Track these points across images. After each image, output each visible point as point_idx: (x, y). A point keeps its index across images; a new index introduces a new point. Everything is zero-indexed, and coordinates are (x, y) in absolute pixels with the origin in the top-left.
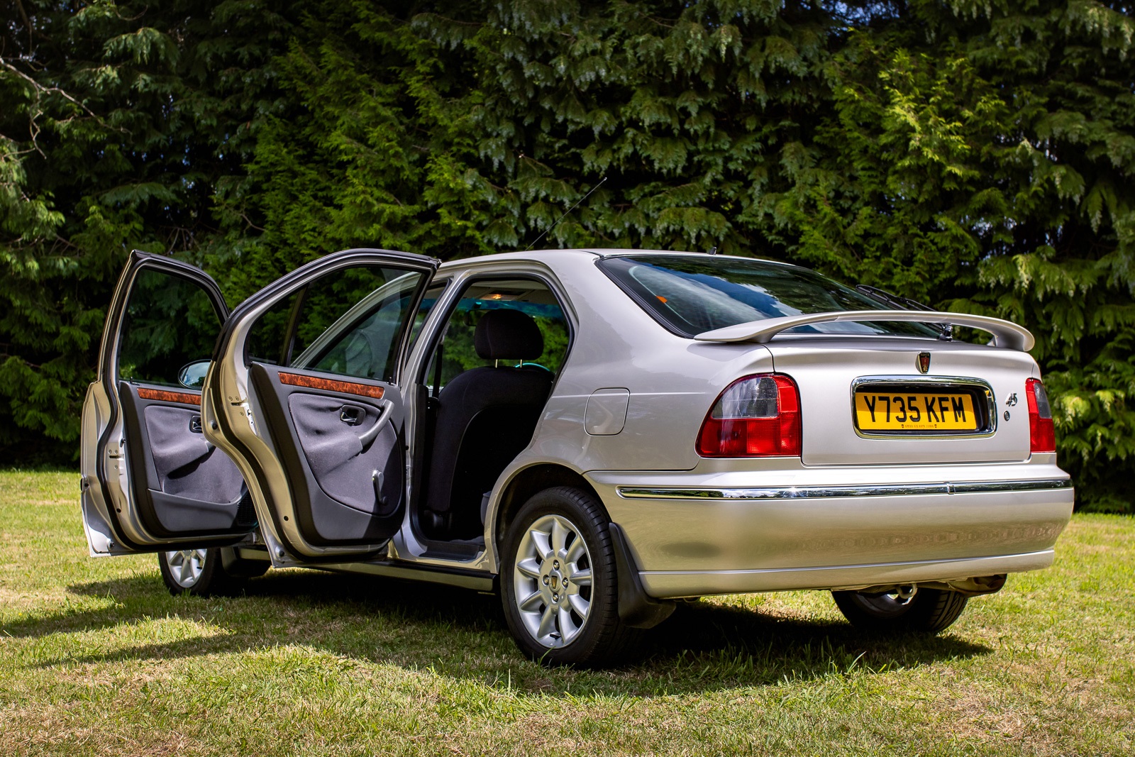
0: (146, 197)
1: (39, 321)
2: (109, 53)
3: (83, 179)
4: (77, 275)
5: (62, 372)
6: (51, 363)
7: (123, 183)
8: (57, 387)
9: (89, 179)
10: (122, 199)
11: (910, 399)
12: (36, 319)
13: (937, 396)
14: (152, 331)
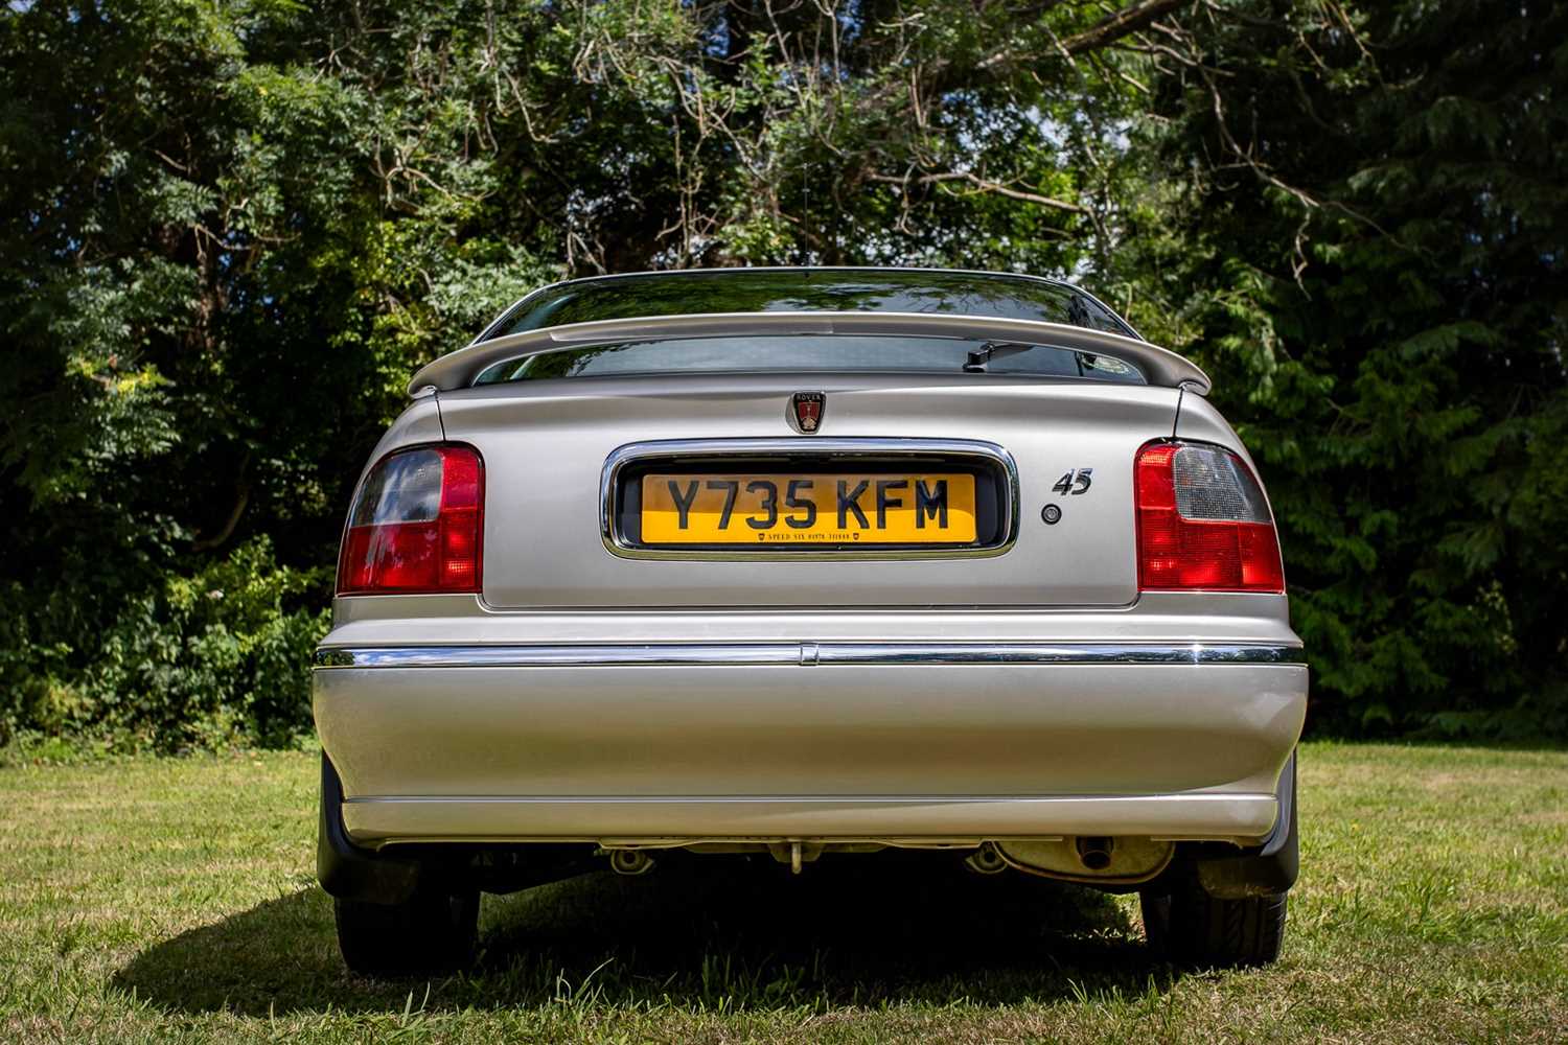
0: (1454, 343)
1: (1309, 530)
2: (1402, 141)
3: (1374, 328)
4: (1363, 461)
5: (1344, 602)
6: (1330, 589)
7: (1432, 327)
8: (1333, 621)
9: (1382, 326)
10: (1425, 349)
11: (793, 486)
12: (1305, 528)
13: (874, 479)
14: (1469, 535)
